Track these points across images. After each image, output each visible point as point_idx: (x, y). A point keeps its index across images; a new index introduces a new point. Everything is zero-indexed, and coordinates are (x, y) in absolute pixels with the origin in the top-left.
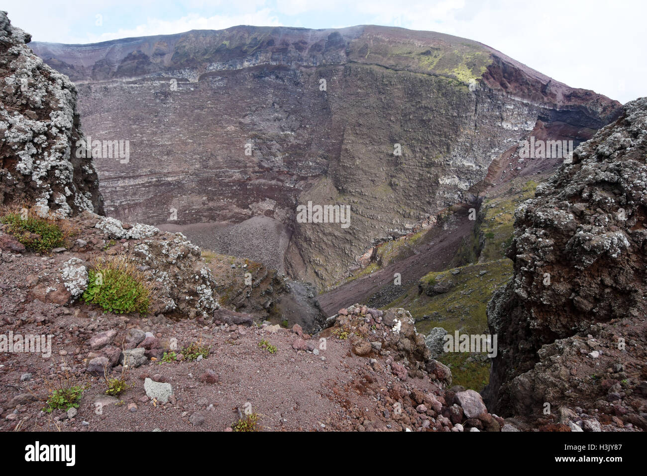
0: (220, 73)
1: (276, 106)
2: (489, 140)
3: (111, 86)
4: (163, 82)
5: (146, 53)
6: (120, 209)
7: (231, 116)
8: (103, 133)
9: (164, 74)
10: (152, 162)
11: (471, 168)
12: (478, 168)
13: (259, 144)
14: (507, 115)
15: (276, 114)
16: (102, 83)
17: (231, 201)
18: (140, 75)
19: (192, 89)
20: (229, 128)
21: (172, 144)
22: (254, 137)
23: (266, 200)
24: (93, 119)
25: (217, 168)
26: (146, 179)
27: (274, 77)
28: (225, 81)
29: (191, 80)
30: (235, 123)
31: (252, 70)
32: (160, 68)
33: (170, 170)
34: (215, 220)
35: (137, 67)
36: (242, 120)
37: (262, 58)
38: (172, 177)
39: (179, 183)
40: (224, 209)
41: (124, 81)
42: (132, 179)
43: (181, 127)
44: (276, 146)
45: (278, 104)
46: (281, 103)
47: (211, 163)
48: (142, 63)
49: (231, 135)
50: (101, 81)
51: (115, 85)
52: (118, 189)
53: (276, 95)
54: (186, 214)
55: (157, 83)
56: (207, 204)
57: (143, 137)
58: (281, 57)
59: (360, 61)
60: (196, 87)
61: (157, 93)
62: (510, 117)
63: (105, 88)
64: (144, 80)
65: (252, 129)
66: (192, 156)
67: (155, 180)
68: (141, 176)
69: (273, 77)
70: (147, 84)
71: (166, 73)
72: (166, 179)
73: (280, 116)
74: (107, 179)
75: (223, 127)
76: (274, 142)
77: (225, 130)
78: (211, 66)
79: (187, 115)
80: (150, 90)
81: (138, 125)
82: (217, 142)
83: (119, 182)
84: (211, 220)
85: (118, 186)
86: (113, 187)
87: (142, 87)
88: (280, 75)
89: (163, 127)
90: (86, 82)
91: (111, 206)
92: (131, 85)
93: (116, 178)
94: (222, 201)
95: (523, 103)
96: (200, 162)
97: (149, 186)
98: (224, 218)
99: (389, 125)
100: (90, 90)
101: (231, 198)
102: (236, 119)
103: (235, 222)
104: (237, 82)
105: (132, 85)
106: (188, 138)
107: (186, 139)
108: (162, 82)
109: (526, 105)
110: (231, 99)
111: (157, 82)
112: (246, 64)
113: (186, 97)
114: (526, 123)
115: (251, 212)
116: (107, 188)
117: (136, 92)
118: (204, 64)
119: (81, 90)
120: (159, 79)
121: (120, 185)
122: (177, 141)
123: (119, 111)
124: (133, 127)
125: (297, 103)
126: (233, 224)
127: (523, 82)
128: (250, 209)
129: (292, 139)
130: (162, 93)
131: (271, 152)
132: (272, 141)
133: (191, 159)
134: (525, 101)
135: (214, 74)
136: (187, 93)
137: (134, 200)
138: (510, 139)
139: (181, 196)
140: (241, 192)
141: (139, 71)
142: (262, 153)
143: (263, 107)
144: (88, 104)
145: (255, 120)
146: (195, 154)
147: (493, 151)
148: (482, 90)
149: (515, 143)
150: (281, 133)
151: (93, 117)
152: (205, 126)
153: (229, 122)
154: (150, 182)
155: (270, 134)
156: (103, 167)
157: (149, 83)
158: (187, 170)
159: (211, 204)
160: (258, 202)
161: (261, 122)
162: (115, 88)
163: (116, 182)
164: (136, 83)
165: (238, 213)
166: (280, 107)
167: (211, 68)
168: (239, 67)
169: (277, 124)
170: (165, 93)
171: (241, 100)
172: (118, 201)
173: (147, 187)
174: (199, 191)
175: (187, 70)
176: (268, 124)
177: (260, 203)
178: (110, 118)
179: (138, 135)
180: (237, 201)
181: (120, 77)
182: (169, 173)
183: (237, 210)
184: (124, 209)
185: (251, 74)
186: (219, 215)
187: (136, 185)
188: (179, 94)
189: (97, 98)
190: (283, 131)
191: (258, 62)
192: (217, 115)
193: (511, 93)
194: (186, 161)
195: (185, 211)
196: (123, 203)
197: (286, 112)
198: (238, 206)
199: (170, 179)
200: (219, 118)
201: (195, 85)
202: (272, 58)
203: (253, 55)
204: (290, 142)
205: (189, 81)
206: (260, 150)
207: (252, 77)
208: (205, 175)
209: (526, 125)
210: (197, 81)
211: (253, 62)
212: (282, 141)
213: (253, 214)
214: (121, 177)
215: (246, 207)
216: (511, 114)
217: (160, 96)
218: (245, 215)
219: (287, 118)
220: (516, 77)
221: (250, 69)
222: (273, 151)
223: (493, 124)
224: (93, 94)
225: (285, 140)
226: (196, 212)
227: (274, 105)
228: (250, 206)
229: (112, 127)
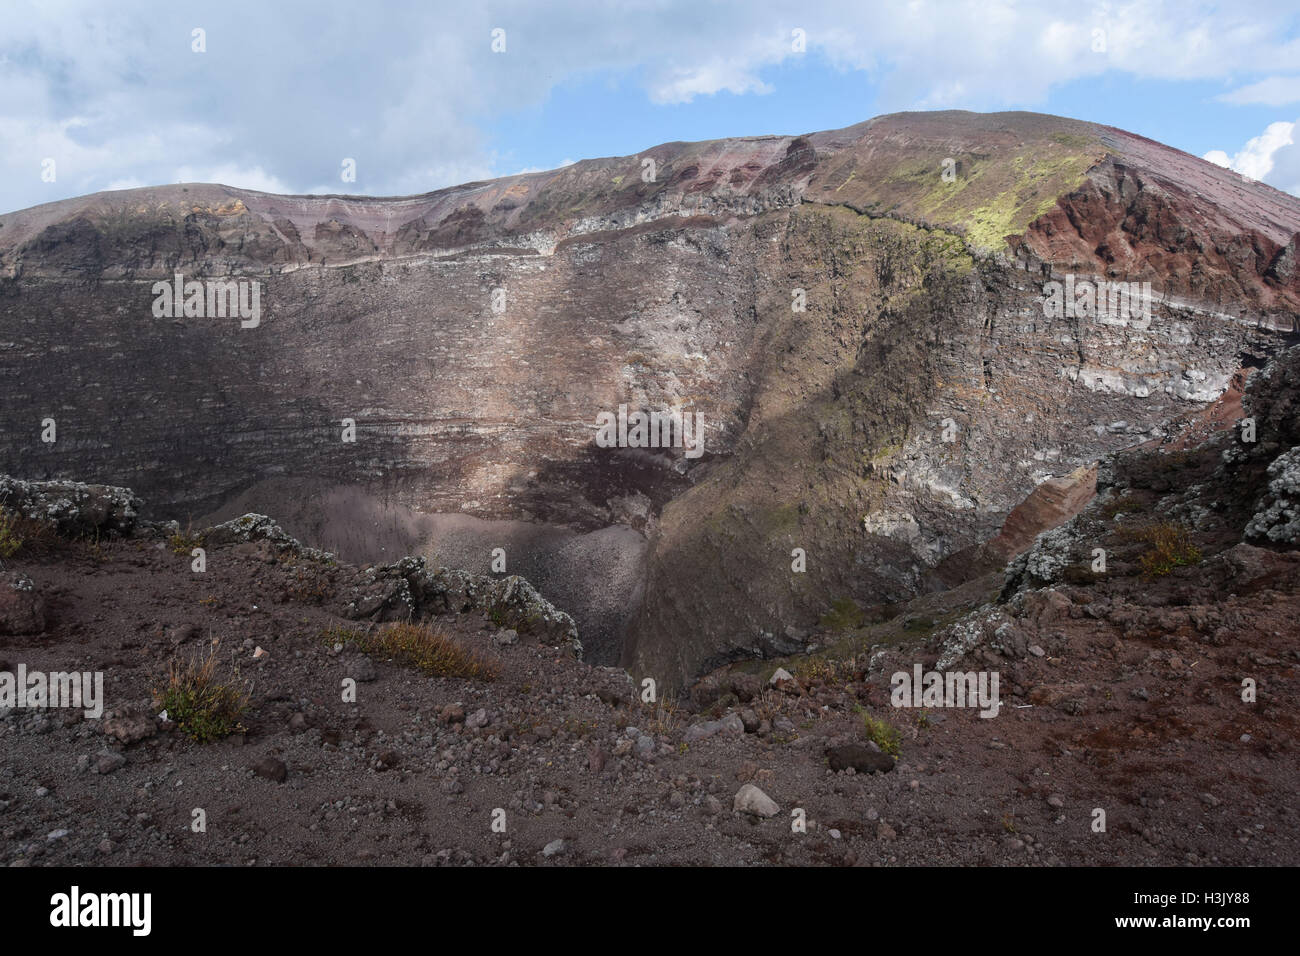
0: (594, 237)
1: (682, 300)
2: (1029, 419)
3: (414, 264)
4: (498, 256)
5: (481, 208)
6: (392, 475)
7: (600, 319)
8: (389, 343)
9: (500, 243)
10: (458, 397)
11: (947, 501)
12: (970, 504)
13: (644, 375)
14: (1102, 347)
15: (680, 316)
16: (400, 260)
17: (577, 485)
18: (463, 244)
19: (542, 268)
20: (593, 342)
21: (494, 368)
22: (637, 361)
23: (636, 493)
24: (376, 319)
25: (565, 418)
26: (440, 428)
27: (684, 241)
28: (600, 252)
29: (543, 252)
30: (605, 333)
31: (649, 228)
32: (496, 232)
33: (485, 415)
34: (545, 520)
35: (459, 231)
36: (618, 327)
37: (667, 203)
38: (485, 427)
39: (495, 439)
40: (563, 501)
41: (436, 255)
42: (420, 426)
43: (514, 337)
44: (673, 383)
45: (684, 296)
46: (689, 294)
47: (555, 407)
48: (471, 224)
49: (595, 354)
50: (402, 257)
51: (420, 263)
52: (395, 439)
53: (683, 278)
54: (496, 499)
55: (488, 259)
56: (536, 486)
57: (449, 352)
58: (702, 199)
59: (819, 200)
60: (549, 265)
61: (484, 276)
62: (1117, 353)
63: (404, 268)
64: (467, 253)
65: (635, 346)
66: (524, 392)
67: (456, 429)
68: (436, 420)
69: (681, 240)
70: (471, 260)
71: (505, 241)
72: (476, 430)
73: (687, 320)
74: (382, 421)
75: (582, 340)
76: (671, 374)
77: (587, 345)
78: (580, 223)
79: (526, 315)
80: (475, 270)
81: (445, 331)
82: (569, 366)
83: (399, 428)
84: (537, 519)
85: (397, 435)
86: (388, 436)
87: (463, 265)
88: (694, 237)
89: (484, 335)
90: (376, 259)
91: (379, 468)
92: (444, 263)
93: (396, 421)
94: (562, 483)
95: (1168, 309)
96: (536, 404)
97: (445, 440)
98: (562, 518)
99: (837, 354)
100: (381, 270)
101: (578, 480)
102: (608, 324)
103: (579, 531)
104: (617, 253)
105: (448, 263)
106: (522, 358)
107: (519, 360)
108: (494, 256)
109: (1183, 316)
110: (605, 286)
111: (488, 257)
112: (641, 218)
113: (530, 282)
114: (1186, 377)
115: (608, 515)
116: (378, 436)
117: (452, 275)
118: (567, 222)
119: (366, 272)
120: (492, 251)
121: (400, 434)
122: (502, 363)
123: (421, 306)
124: (437, 334)
125: (717, 294)
126: (574, 532)
127: (1179, 241)
128: (609, 509)
129: (702, 370)
130: (492, 275)
131: (664, 395)
132: (668, 371)
133: (521, 398)
134: (1177, 304)
135: (581, 240)
136: (534, 275)
137: (416, 463)
138: (1121, 424)
139: (493, 464)
140: (598, 471)
141: (463, 238)
142: (647, 394)
143: (656, 302)
144: (373, 295)
145: (642, 327)
146: (529, 388)
147: (1039, 456)
148: (1022, 266)
149: (1143, 439)
150: (687, 356)
151: (377, 316)
152: (554, 336)
153: (595, 330)
154: (448, 433)
155: (666, 356)
156: (379, 400)
157: (475, 258)
158: (512, 416)
159: (543, 487)
160: (622, 495)
161: (653, 333)
162: (419, 268)
163: (394, 428)
164: (454, 260)
165: (585, 512)
166: (688, 302)
167: (579, 228)
168: (628, 224)
169: (680, 337)
170: (499, 275)
171: (622, 287)
172: (392, 462)
173: (441, 441)
174: (525, 459)
175: (538, 234)
176: (665, 336)
177: (626, 499)
178: (404, 317)
179: (443, 348)
180: (588, 489)
181: (431, 249)
182: (482, 419)
183: (585, 506)
184: (399, 477)
185: (644, 237)
186: (553, 511)
187: (424, 436)
188: (520, 278)
189: (390, 284)
190: (690, 351)
191: (660, 211)
192: (576, 317)
193: (1124, 277)
194: (514, 400)
195: (495, 494)
196: (399, 466)
197: (698, 312)
198: (588, 498)
199: (481, 431)
200: (579, 322)
201: (548, 262)
202: (682, 204)
203: (654, 200)
204: (700, 376)
205: (538, 253)
206: (645, 388)
207: (645, 242)
208: (542, 430)
209: (1185, 382)
210: (551, 253)
211: (653, 213)
212: (686, 372)
213: (612, 517)
214: (404, 420)
215: (602, 503)
216: (1118, 342)
217: (489, 281)
218: (598, 518)
219: (699, 324)
220: (1158, 224)
221: (645, 227)
222: (669, 391)
223: (1050, 373)
224: (383, 279)
225: (691, 372)
226: (514, 499)
227: (677, 298)
228: (609, 503)
229: (404, 333)
